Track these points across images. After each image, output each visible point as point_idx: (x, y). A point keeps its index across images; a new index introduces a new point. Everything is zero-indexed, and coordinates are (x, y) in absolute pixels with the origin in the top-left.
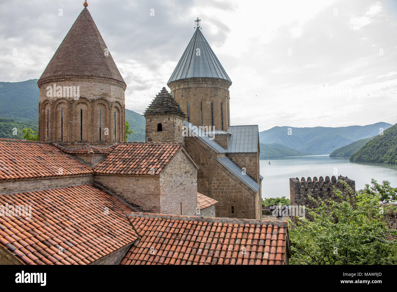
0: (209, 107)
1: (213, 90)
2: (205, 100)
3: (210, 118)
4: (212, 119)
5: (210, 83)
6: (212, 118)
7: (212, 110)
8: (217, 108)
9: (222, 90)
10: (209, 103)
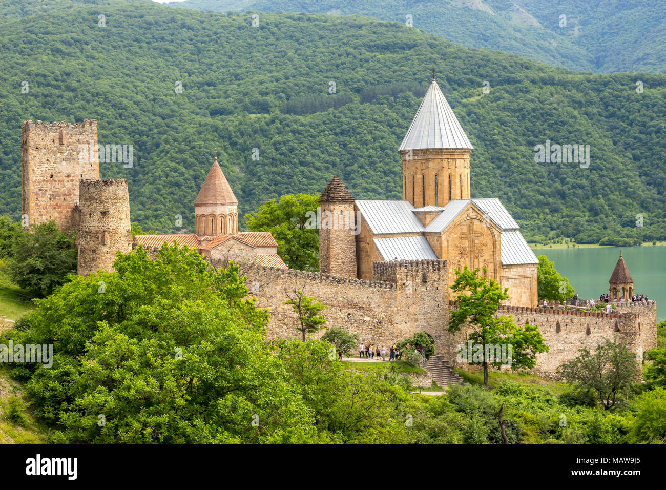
0: (420, 181)
1: (423, 161)
2: (416, 173)
3: (421, 193)
4: (424, 194)
5: (420, 154)
6: (424, 192)
7: (424, 184)
8: (430, 181)
9: (437, 160)
10: (419, 176)
